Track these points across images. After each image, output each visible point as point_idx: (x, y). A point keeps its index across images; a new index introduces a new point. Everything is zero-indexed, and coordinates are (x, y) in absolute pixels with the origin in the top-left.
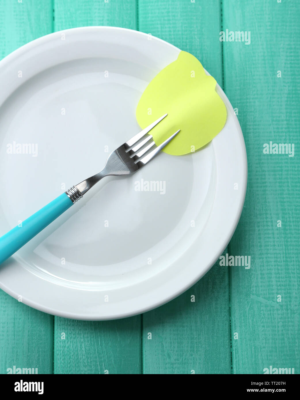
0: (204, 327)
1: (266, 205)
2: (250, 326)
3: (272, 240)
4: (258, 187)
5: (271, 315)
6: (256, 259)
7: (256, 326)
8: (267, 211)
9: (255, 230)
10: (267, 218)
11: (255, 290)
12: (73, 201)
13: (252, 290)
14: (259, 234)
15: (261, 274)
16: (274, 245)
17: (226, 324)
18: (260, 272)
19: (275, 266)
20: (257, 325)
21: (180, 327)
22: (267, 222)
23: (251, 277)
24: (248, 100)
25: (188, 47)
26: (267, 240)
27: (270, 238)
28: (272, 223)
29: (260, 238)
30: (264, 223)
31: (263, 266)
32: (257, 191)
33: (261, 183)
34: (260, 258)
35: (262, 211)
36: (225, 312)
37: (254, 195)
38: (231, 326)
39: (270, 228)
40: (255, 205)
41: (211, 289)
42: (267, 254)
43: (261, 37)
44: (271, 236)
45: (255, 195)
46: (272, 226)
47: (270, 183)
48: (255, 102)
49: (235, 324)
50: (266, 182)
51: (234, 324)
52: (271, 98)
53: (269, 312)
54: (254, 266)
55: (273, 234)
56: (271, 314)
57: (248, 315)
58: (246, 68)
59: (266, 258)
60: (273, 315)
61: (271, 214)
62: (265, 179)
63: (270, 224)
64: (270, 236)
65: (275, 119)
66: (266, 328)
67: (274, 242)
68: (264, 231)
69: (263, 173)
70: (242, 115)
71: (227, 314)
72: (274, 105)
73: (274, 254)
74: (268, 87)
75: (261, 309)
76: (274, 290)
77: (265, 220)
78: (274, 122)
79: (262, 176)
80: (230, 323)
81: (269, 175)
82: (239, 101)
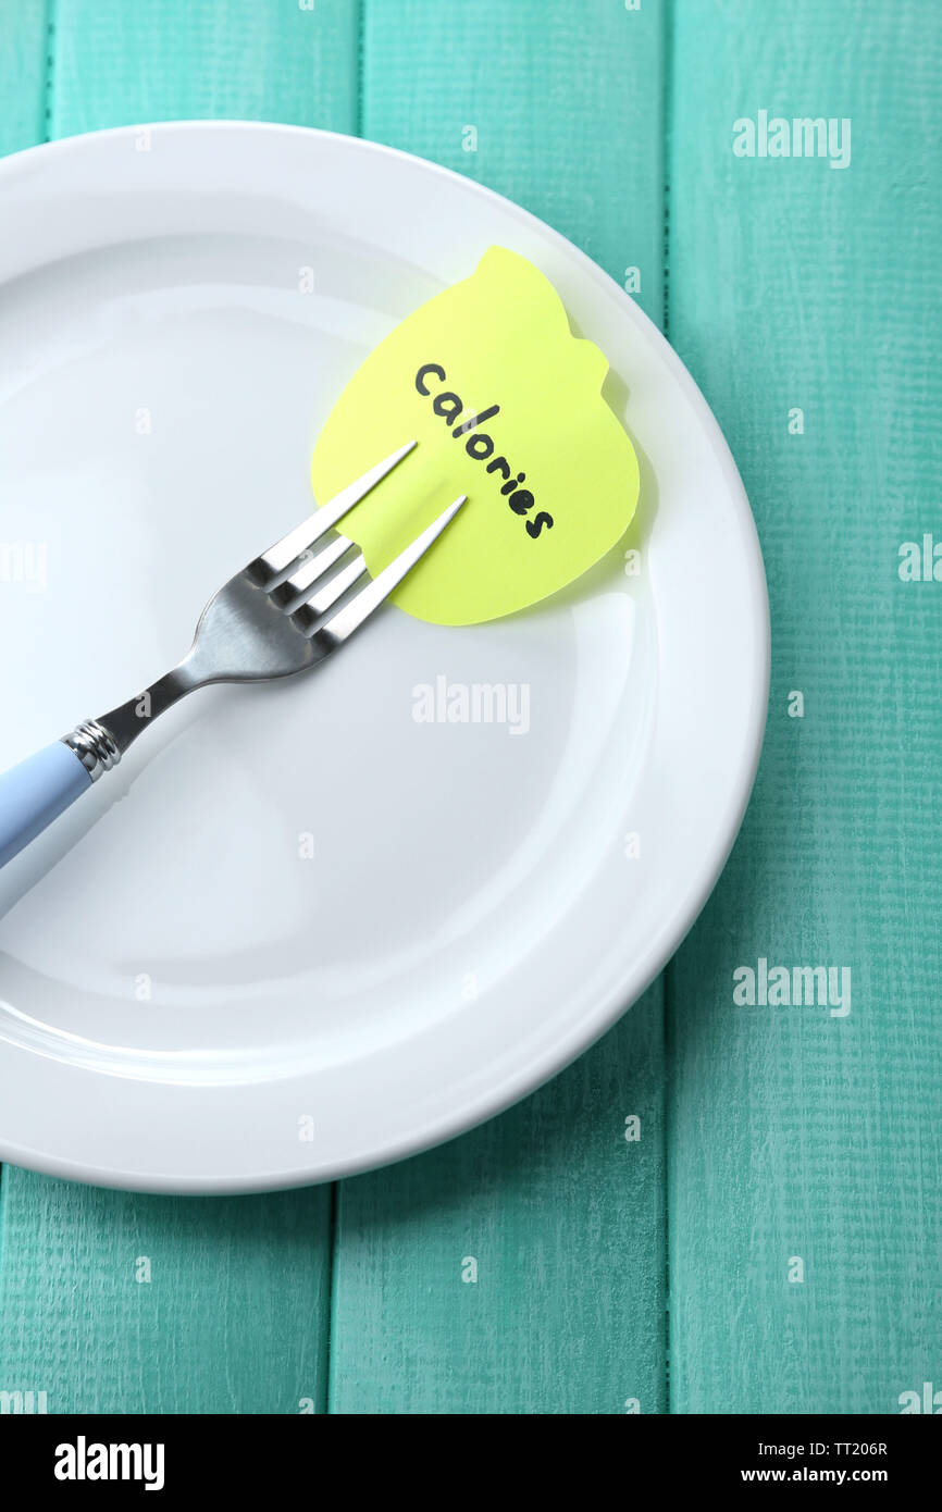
0: (567, 1383)
1: (813, 928)
2: (741, 1387)
3: (832, 1059)
4: (782, 859)
5: (822, 1348)
6: (771, 1128)
7: (764, 1389)
8: (815, 953)
9: (769, 1020)
11: (762, 1250)
13: (751, 1248)
14: (786, 1036)
15: (788, 1187)
16: (842, 1081)
17: (650, 1378)
18: (785, 1180)
19: (842, 1158)
20: (768, 1386)
21: (475, 1382)
23: (749, 1199)
26: (816, 1059)
27: (825, 1051)
29: (787, 1051)
31: (798, 1158)
32: (781, 873)
33: (795, 846)
34: (785, 1128)
35: (796, 949)
36: (647, 1329)
37: (767, 888)
38: (668, 1383)
40: (772, 927)
41: (598, 1235)
42: (812, 1111)
44: (828, 1043)
45: (771, 888)
47: (829, 845)
49: (685, 1378)
50: (812, 845)
51: (680, 1380)
52: (838, 535)
53: (816, 1337)
54: (761, 1158)
55: (837, 1036)
56: (821, 1342)
57: (735, 1345)
59: (809, 1126)
60: (833, 1350)
62: (810, 831)
64: (825, 1043)
65: (852, 612)
66: (801, 1396)
67: (839, 1066)
68: (802, 1027)
69: (805, 809)
71: (654, 1336)
72: (849, 563)
73: (840, 1112)
74: (831, 495)
75: (787, 1322)
76: (835, 1250)
78: (847, 625)
79: (800, 819)
80: (668, 1375)
81: (827, 817)
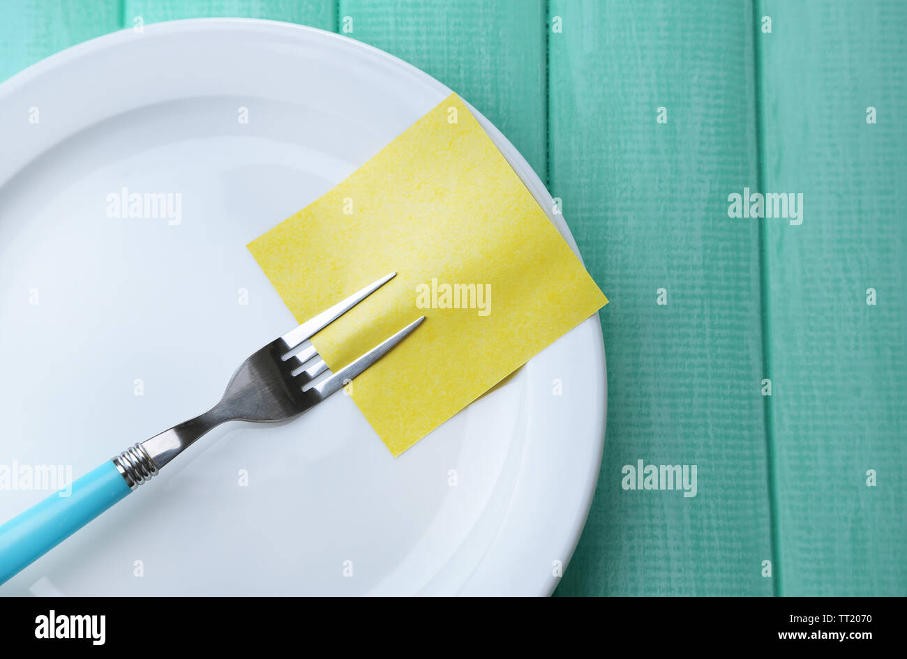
3: (663, 574)
4: (629, 435)
9: (621, 547)
10: (651, 517)
12: (131, 484)
14: (633, 559)
22: (651, 526)
24: (609, 214)
25: (462, 75)
26: (653, 574)
27: (659, 569)
28: (666, 530)
29: (633, 569)
30: (644, 530)
32: (629, 445)
33: (638, 426)
35: (639, 497)
39: (660, 543)
43: (643, 58)
44: (661, 563)
45: (622, 455)
46: (665, 537)
47: (661, 425)
48: (625, 219)
50: (650, 424)
52: (665, 209)
55: (668, 558)
58: (606, 132)
61: (662, 507)
62: (648, 415)
63: (658, 532)
64: (659, 563)
65: (675, 262)
67: (670, 580)
68: (644, 552)
69: (644, 400)
70: (594, 251)
72: (673, 229)
74: (660, 181)
77: (647, 521)
79: (641, 407)
81: (660, 406)
82: (586, 215)
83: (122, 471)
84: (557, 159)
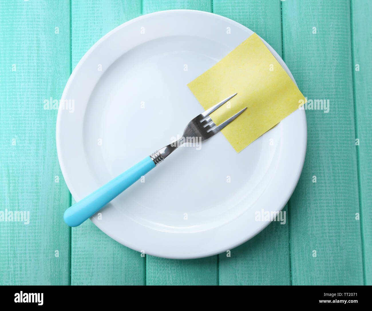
0: (269, 260)
1: (319, 159)
2: (307, 260)
3: (324, 188)
4: (312, 144)
5: (324, 251)
6: (311, 203)
7: (312, 260)
8: (320, 164)
10: (320, 170)
11: (310, 230)
12: (156, 164)
13: (308, 230)
15: (316, 216)
16: (326, 193)
17: (287, 258)
18: (315, 215)
19: (327, 210)
20: (312, 259)
21: (250, 261)
22: (320, 173)
23: (307, 219)
24: (304, 71)
26: (321, 188)
28: (325, 174)
29: (314, 187)
30: (317, 174)
31: (317, 210)
32: (312, 147)
33: (315, 141)
34: (314, 204)
35: (316, 163)
36: (286, 248)
37: (309, 150)
38: (290, 259)
39: (323, 178)
40: (310, 159)
41: (275, 228)
42: (320, 200)
46: (324, 176)
47: (322, 140)
48: (309, 73)
49: (294, 258)
50: (319, 140)
51: (293, 258)
52: (322, 69)
53: (322, 249)
54: (309, 210)
55: (325, 183)
56: (324, 250)
57: (305, 251)
58: (302, 44)
59: (320, 203)
60: (326, 251)
61: (323, 167)
62: (318, 137)
63: (322, 175)
64: (322, 185)
65: (326, 87)
66: (320, 261)
67: (326, 190)
69: (317, 132)
70: (299, 84)
71: (287, 249)
72: (325, 76)
73: (326, 200)
74: (320, 60)
75: (316, 246)
76: (326, 230)
77: (319, 171)
78: (325, 90)
80: (290, 257)
81: (322, 134)
82: (296, 72)
83: (153, 159)
84: (286, 53)
